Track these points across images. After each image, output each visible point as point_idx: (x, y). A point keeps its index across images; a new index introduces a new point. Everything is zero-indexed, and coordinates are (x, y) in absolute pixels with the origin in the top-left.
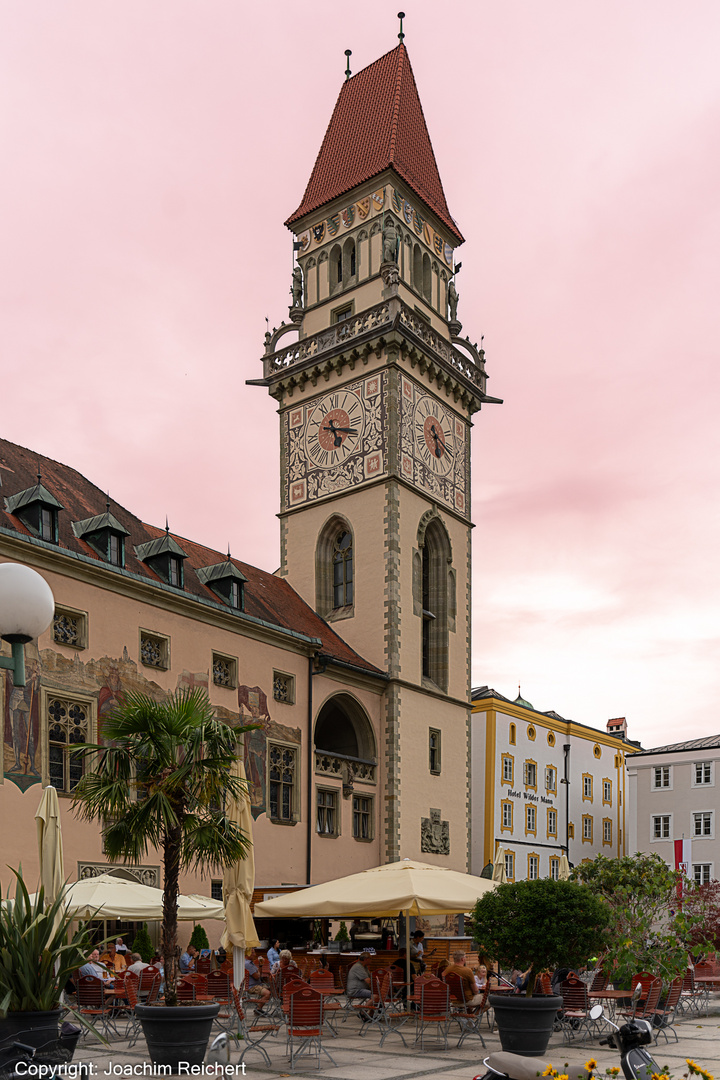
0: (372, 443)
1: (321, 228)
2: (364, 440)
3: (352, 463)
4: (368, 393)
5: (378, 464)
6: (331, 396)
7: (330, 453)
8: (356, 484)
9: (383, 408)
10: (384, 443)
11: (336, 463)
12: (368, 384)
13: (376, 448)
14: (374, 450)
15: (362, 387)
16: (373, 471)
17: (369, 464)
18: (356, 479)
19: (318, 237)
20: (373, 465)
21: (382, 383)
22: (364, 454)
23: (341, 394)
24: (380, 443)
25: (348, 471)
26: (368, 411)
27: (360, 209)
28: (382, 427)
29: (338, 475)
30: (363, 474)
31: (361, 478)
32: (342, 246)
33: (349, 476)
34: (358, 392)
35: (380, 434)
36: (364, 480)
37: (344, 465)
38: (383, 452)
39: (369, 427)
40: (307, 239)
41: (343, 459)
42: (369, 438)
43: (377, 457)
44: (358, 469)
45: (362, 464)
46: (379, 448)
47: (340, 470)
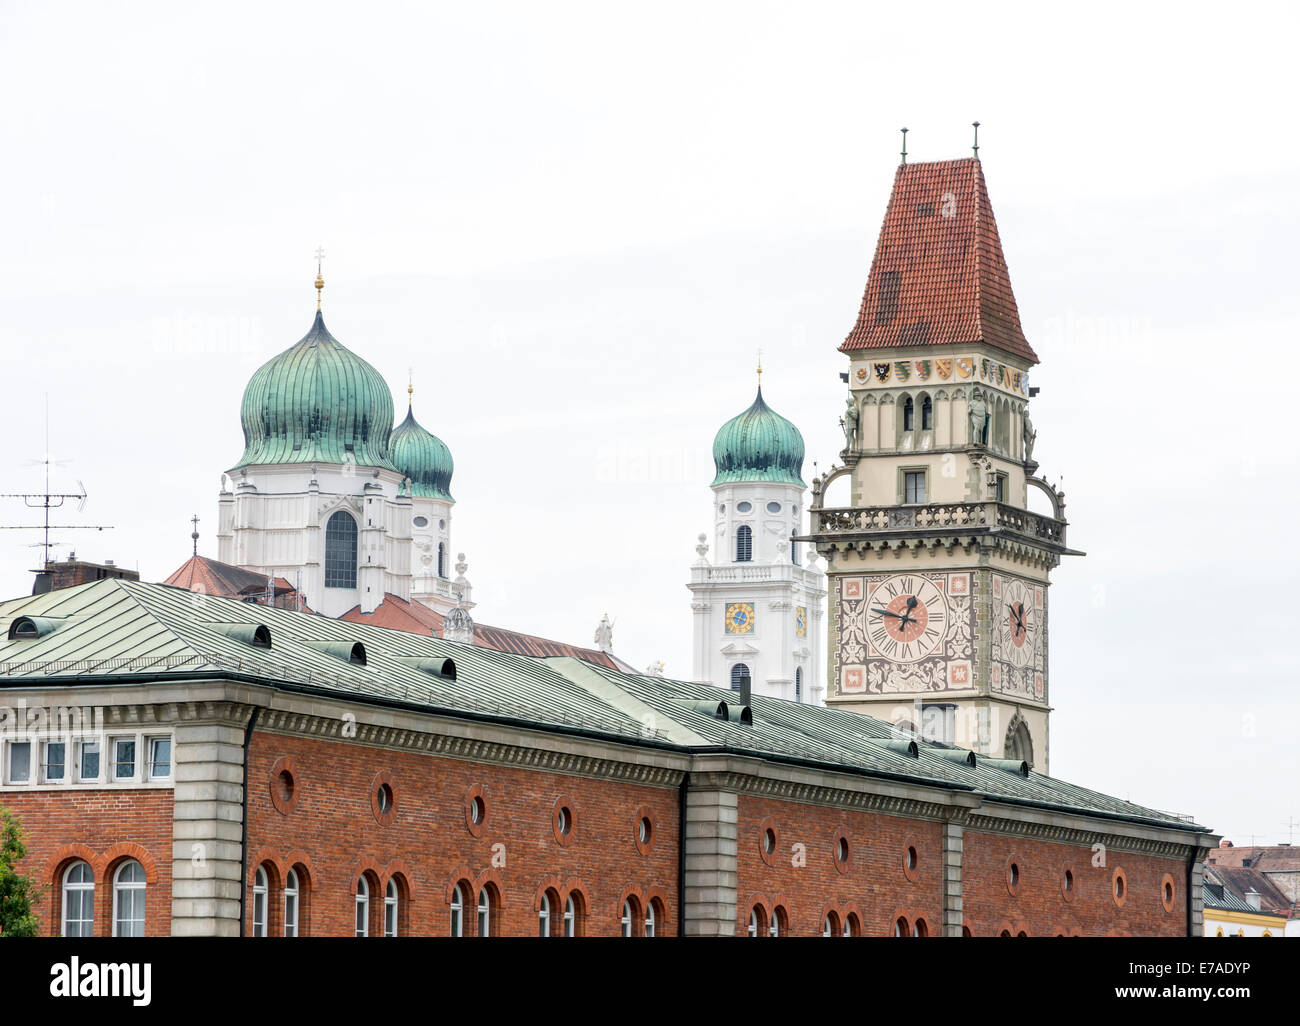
0: (959, 649)
1: (887, 368)
2: (947, 642)
3: (930, 665)
4: (954, 590)
5: (966, 675)
6: (903, 578)
7: (900, 644)
8: (936, 691)
9: (972, 613)
10: (973, 653)
11: (908, 658)
12: (954, 579)
13: (963, 656)
14: (959, 658)
15: (946, 581)
16: (959, 681)
17: (954, 672)
18: (935, 685)
19: (882, 377)
20: (960, 674)
21: (972, 585)
22: (947, 659)
23: (917, 581)
24: (968, 652)
25: (926, 672)
26: (953, 610)
27: (939, 368)
28: (972, 634)
29: (912, 674)
30: (945, 681)
31: (942, 686)
32: (914, 398)
33: (927, 679)
34: (940, 585)
35: (969, 641)
36: (947, 689)
37: (921, 664)
38: (974, 663)
39: (953, 630)
40: (865, 373)
41: (917, 656)
42: (954, 642)
43: (965, 668)
44: (938, 675)
45: (945, 669)
46: (968, 657)
47: (915, 668)
